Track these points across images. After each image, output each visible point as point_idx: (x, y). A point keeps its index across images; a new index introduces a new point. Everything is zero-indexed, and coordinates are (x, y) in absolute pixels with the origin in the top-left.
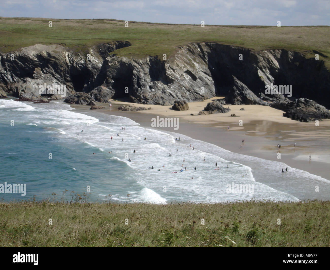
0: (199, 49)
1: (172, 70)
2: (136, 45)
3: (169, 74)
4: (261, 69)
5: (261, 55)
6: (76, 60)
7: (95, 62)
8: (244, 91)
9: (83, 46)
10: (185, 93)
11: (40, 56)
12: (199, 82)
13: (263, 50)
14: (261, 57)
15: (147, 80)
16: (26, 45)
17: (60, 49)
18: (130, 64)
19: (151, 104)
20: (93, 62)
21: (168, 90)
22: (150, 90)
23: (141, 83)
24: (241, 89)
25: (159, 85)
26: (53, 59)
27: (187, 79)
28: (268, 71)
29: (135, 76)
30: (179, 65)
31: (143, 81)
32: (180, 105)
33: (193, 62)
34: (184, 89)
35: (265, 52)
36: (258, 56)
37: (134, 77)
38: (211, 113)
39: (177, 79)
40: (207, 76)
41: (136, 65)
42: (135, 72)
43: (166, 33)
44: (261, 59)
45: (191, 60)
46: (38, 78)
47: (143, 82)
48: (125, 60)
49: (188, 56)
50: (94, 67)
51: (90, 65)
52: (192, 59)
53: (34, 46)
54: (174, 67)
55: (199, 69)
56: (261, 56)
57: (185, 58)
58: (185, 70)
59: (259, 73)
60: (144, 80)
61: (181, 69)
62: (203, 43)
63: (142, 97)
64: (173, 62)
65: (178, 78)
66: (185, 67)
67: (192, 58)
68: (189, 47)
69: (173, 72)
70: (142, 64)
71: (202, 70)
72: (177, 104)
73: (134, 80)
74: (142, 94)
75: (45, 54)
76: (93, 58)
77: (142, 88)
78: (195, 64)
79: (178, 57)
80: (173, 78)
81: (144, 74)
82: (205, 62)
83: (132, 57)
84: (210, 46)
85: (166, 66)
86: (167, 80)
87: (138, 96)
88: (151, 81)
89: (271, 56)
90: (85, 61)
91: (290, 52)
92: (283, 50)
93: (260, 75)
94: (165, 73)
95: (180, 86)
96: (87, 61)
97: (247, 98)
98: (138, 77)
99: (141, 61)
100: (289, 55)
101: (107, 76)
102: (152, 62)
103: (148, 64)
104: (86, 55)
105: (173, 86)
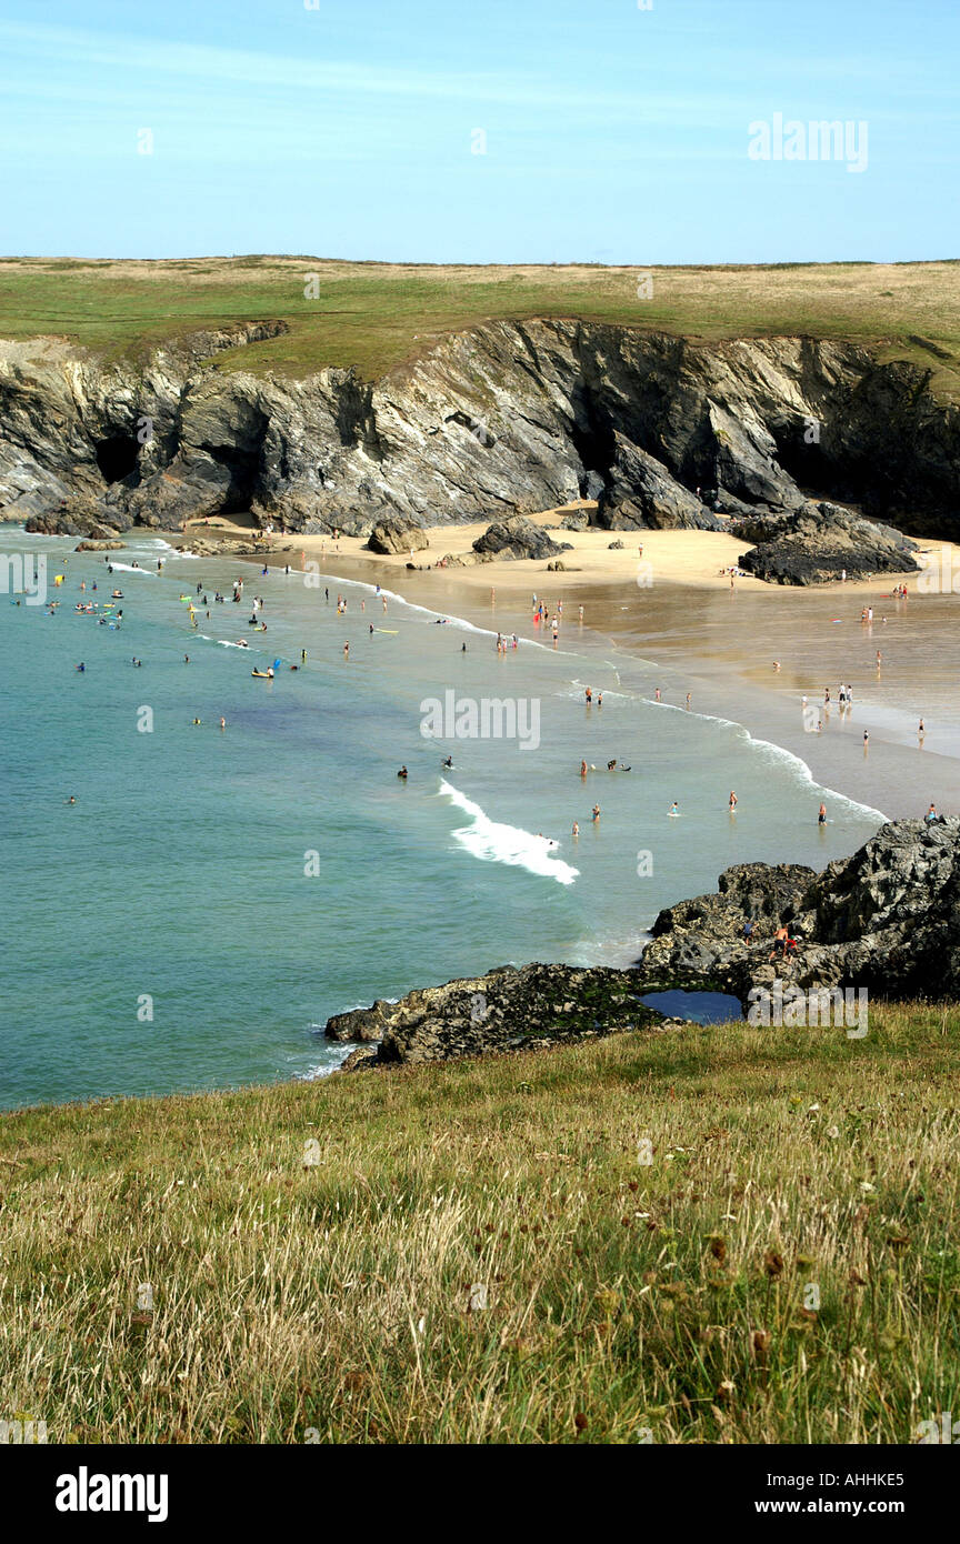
0: (520, 343)
1: (396, 414)
2: (303, 332)
3: (386, 429)
4: (723, 404)
5: (721, 356)
6: (105, 391)
7: (170, 395)
8: (647, 483)
9: (131, 341)
10: (444, 492)
12: (501, 453)
13: (733, 340)
14: (720, 364)
15: (317, 450)
17: (54, 352)
18: (262, 397)
19: (316, 533)
20: (164, 393)
21: (379, 484)
22: (317, 485)
23: (292, 459)
24: (639, 477)
25: (350, 466)
26: (31, 389)
27: (454, 442)
28: (749, 410)
29: (273, 439)
30: (425, 397)
31: (299, 452)
32: (393, 533)
33: (491, 386)
34: (441, 478)
35: (738, 347)
36: (710, 358)
37: (268, 440)
38: (487, 559)
39: (414, 444)
40: (540, 433)
41: (280, 398)
42: (274, 423)
44: (720, 367)
45: (484, 380)
47: (297, 456)
48: (246, 382)
49: (474, 364)
50: (168, 411)
51: (154, 405)
52: (487, 377)
54: (407, 403)
55: (513, 409)
56: (721, 360)
57: (453, 373)
58: (450, 411)
59: (713, 420)
60: (303, 450)
61: (432, 409)
62: (537, 322)
63: (289, 510)
64: (404, 385)
65: (417, 442)
66: (449, 401)
67: (490, 374)
68: (480, 334)
69: (399, 421)
70: (302, 394)
71: (522, 413)
72: (380, 532)
73: (269, 451)
74: (289, 499)
75: (4, 371)
76: (165, 380)
77: (293, 479)
78: (498, 391)
79: (424, 370)
80: (402, 441)
81: (305, 429)
82: (541, 385)
83: (268, 373)
84: (558, 331)
85: (378, 399)
86: (380, 447)
87: (274, 507)
88: (325, 449)
89: (762, 362)
90: (137, 392)
91: (824, 344)
92: (804, 338)
93: (716, 427)
94: (374, 422)
95: (425, 469)
96: (145, 390)
97: (653, 507)
98: (284, 440)
99: (299, 386)
100: (824, 354)
101: (183, 438)
102: (338, 389)
103: (324, 396)
104: (139, 371)
105: (399, 468)
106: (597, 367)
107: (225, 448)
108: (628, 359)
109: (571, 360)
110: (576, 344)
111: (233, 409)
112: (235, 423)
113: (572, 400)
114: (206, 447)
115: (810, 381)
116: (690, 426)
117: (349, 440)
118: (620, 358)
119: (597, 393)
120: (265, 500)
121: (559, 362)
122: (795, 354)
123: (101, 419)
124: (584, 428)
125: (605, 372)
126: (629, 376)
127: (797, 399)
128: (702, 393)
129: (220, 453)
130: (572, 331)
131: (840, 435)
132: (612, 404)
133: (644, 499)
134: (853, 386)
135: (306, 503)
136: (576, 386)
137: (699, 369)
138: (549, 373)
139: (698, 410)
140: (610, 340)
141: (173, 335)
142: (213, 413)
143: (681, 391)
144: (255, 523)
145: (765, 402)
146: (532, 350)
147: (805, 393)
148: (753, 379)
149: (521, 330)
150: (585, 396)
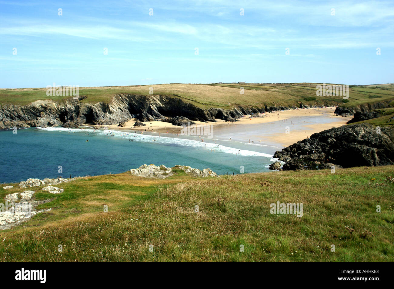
2: (90, 97)
3: (111, 110)
4: (151, 104)
6: (60, 107)
8: (147, 115)
9: (62, 100)
11: (42, 106)
12: (124, 113)
15: (101, 113)
16: (33, 101)
17: (51, 102)
18: (91, 106)
19: (105, 125)
21: (112, 117)
22: (103, 118)
25: (107, 115)
26: (49, 107)
27: (119, 111)
28: (154, 105)
30: (115, 105)
32: (123, 124)
34: (119, 116)
35: (152, 97)
36: (149, 98)
37: (93, 112)
40: (126, 110)
41: (93, 106)
42: (93, 110)
43: (101, 91)
44: (151, 100)
46: (43, 117)
47: (99, 114)
48: (88, 104)
50: (70, 109)
51: (68, 108)
53: (37, 101)
54: (113, 106)
57: (116, 102)
58: (118, 107)
62: (122, 94)
63: (100, 122)
64: (112, 104)
65: (115, 111)
66: (117, 106)
67: (119, 102)
68: (116, 96)
69: (113, 109)
71: (123, 107)
72: (120, 124)
73: (94, 114)
74: (100, 120)
75: (44, 105)
76: (68, 105)
77: (99, 118)
78: (120, 104)
79: (113, 102)
80: (113, 111)
81: (98, 111)
82: (124, 103)
83: (91, 103)
84: (125, 95)
85: (109, 106)
86: (110, 112)
87: (98, 122)
88: (102, 114)
89: (155, 99)
90: (65, 107)
91: (163, 96)
92: (160, 95)
93: (152, 108)
94: (109, 109)
95: (117, 115)
96: (66, 107)
97: (149, 119)
98: (96, 112)
99: (96, 105)
100: (163, 97)
101: (80, 113)
102: (101, 105)
103: (99, 106)
104: (64, 104)
105: (114, 115)
106: (132, 100)
107: (85, 114)
108: (137, 99)
109: (127, 99)
110: (128, 97)
111: (86, 108)
112: (87, 110)
113: (128, 105)
114: (83, 114)
115: (162, 101)
116: (147, 107)
117: (105, 112)
118: (135, 99)
119: (132, 104)
120: (95, 121)
121: (126, 100)
122: (159, 97)
123: (60, 111)
124: (130, 109)
125: (133, 101)
126: (137, 101)
127: (160, 103)
128: (149, 103)
129: (85, 115)
130: (127, 95)
131: (167, 108)
132: (134, 105)
133: (148, 118)
134: (168, 101)
135: (103, 121)
136: (128, 103)
137: (148, 100)
138: (125, 101)
139: (148, 105)
140: (134, 96)
141: (67, 99)
142: (84, 109)
143: (146, 103)
144: (95, 124)
145: (156, 104)
146: (122, 98)
147: (161, 103)
148: (155, 101)
149: (120, 96)
150: (130, 104)
